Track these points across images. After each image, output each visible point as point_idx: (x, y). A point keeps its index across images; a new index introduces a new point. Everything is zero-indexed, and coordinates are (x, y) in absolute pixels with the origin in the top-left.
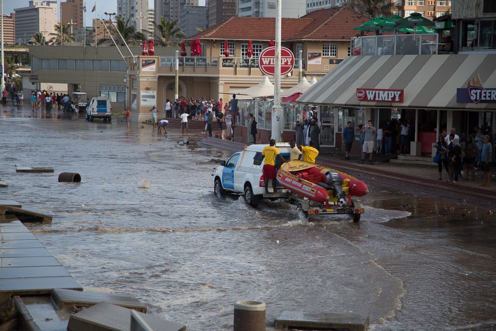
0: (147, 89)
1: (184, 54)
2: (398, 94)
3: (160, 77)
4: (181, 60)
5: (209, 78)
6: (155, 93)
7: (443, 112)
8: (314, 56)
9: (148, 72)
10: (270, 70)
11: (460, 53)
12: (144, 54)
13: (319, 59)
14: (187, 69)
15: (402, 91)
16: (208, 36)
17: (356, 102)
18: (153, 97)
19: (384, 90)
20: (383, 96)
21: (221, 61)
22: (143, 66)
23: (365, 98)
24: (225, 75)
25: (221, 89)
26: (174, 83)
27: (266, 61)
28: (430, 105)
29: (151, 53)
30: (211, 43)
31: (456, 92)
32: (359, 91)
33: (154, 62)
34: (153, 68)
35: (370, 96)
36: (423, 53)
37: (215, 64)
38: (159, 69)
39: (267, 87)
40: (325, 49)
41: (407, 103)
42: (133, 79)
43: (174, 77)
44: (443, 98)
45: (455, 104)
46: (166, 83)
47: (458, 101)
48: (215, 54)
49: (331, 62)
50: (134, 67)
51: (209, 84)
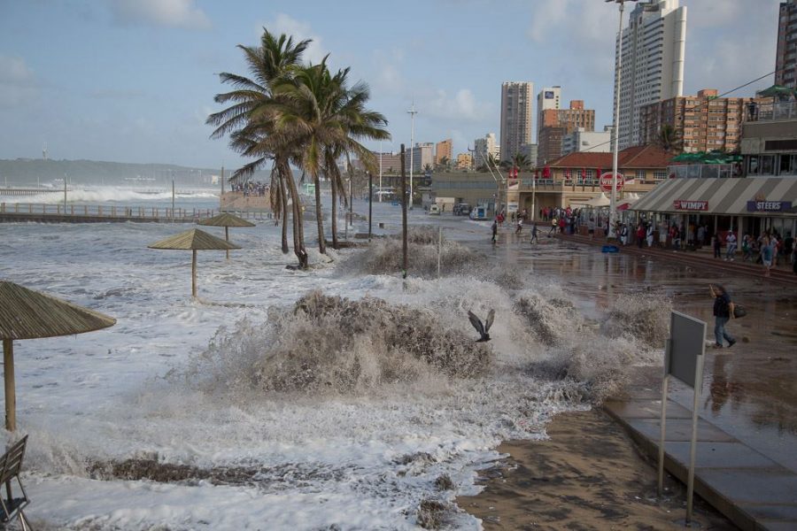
0: (513, 201)
1: (537, 178)
2: (704, 205)
3: (521, 193)
4: (536, 181)
5: (554, 193)
6: (517, 204)
7: (736, 218)
8: (629, 179)
9: (513, 190)
10: (609, 188)
11: (748, 177)
12: (510, 177)
13: (633, 181)
14: (540, 187)
15: (707, 203)
16: (554, 165)
17: (673, 210)
18: (516, 206)
19: (694, 202)
20: (693, 206)
21: (564, 183)
22: (510, 185)
23: (680, 207)
24: (566, 192)
25: (563, 201)
26: (531, 197)
27: (604, 182)
28: (727, 212)
29: (515, 177)
30: (556, 170)
31: (746, 203)
32: (675, 202)
33: (517, 183)
34: (516, 186)
35: (684, 206)
36: (721, 177)
37: (560, 184)
38: (520, 187)
39: (604, 200)
40: (637, 174)
41: (710, 211)
42: (503, 194)
43: (531, 193)
44: (738, 207)
45: (746, 212)
46: (525, 197)
47: (748, 210)
48: (559, 177)
49: (642, 182)
50: (504, 186)
51: (556, 198)
